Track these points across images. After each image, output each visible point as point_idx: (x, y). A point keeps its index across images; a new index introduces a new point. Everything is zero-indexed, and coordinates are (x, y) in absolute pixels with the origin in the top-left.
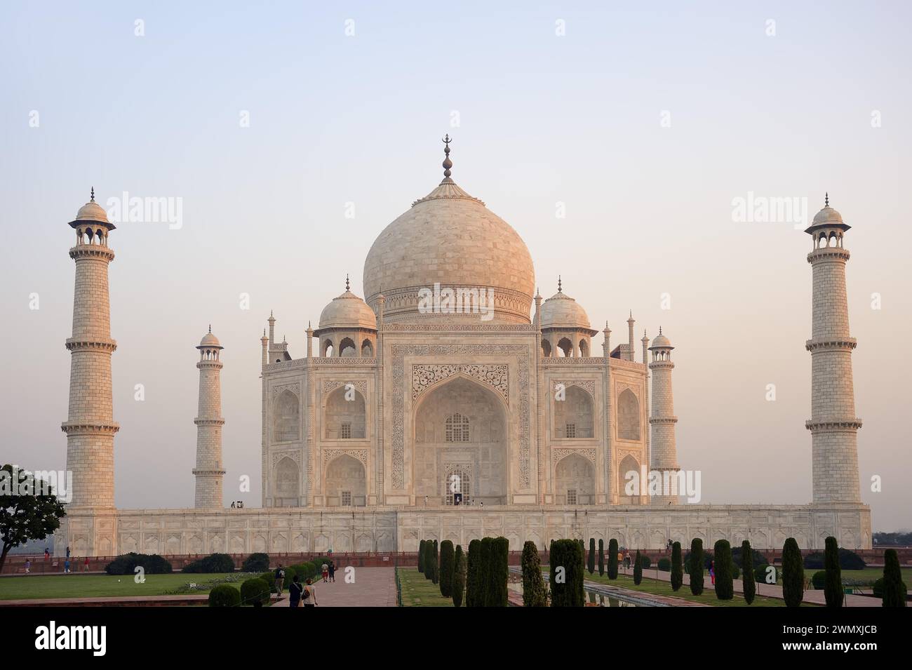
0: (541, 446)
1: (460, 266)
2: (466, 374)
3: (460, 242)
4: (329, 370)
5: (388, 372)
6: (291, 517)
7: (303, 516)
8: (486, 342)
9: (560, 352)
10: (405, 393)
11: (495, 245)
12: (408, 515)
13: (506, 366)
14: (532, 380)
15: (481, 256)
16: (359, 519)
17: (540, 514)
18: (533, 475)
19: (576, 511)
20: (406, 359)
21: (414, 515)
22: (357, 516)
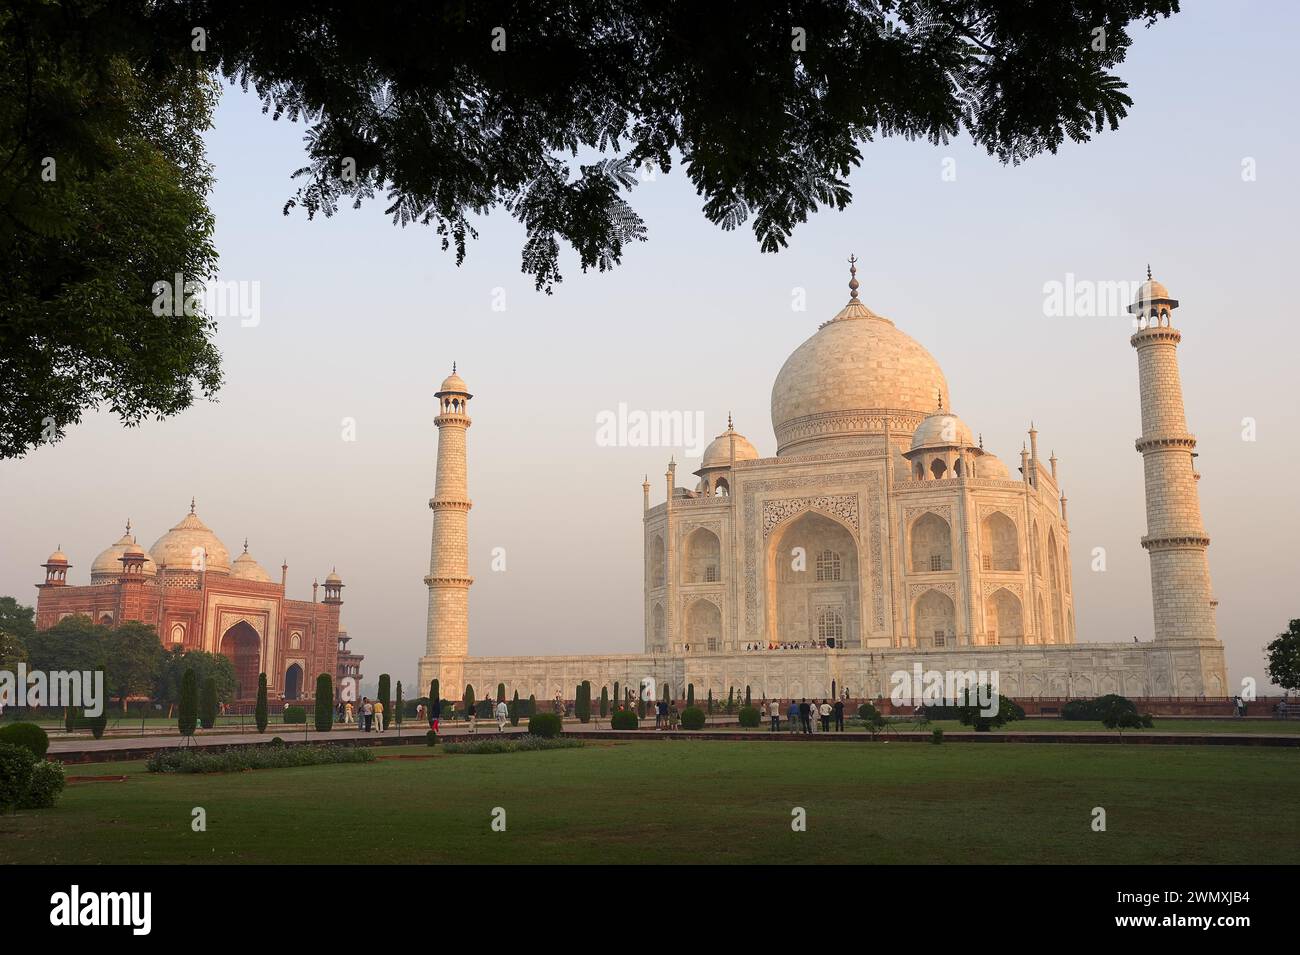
0: (895, 584)
1: (841, 391)
2: (815, 508)
3: (842, 366)
4: (687, 513)
5: (739, 511)
6: (601, 664)
7: (612, 664)
8: (835, 471)
9: (930, 475)
10: (757, 531)
11: (879, 365)
12: (694, 661)
13: (855, 496)
14: (883, 509)
15: (864, 378)
16: (660, 666)
17: (823, 659)
18: (887, 615)
19: (871, 655)
20: (757, 495)
21: (699, 661)
22: (659, 663)
